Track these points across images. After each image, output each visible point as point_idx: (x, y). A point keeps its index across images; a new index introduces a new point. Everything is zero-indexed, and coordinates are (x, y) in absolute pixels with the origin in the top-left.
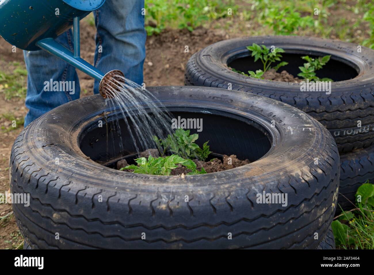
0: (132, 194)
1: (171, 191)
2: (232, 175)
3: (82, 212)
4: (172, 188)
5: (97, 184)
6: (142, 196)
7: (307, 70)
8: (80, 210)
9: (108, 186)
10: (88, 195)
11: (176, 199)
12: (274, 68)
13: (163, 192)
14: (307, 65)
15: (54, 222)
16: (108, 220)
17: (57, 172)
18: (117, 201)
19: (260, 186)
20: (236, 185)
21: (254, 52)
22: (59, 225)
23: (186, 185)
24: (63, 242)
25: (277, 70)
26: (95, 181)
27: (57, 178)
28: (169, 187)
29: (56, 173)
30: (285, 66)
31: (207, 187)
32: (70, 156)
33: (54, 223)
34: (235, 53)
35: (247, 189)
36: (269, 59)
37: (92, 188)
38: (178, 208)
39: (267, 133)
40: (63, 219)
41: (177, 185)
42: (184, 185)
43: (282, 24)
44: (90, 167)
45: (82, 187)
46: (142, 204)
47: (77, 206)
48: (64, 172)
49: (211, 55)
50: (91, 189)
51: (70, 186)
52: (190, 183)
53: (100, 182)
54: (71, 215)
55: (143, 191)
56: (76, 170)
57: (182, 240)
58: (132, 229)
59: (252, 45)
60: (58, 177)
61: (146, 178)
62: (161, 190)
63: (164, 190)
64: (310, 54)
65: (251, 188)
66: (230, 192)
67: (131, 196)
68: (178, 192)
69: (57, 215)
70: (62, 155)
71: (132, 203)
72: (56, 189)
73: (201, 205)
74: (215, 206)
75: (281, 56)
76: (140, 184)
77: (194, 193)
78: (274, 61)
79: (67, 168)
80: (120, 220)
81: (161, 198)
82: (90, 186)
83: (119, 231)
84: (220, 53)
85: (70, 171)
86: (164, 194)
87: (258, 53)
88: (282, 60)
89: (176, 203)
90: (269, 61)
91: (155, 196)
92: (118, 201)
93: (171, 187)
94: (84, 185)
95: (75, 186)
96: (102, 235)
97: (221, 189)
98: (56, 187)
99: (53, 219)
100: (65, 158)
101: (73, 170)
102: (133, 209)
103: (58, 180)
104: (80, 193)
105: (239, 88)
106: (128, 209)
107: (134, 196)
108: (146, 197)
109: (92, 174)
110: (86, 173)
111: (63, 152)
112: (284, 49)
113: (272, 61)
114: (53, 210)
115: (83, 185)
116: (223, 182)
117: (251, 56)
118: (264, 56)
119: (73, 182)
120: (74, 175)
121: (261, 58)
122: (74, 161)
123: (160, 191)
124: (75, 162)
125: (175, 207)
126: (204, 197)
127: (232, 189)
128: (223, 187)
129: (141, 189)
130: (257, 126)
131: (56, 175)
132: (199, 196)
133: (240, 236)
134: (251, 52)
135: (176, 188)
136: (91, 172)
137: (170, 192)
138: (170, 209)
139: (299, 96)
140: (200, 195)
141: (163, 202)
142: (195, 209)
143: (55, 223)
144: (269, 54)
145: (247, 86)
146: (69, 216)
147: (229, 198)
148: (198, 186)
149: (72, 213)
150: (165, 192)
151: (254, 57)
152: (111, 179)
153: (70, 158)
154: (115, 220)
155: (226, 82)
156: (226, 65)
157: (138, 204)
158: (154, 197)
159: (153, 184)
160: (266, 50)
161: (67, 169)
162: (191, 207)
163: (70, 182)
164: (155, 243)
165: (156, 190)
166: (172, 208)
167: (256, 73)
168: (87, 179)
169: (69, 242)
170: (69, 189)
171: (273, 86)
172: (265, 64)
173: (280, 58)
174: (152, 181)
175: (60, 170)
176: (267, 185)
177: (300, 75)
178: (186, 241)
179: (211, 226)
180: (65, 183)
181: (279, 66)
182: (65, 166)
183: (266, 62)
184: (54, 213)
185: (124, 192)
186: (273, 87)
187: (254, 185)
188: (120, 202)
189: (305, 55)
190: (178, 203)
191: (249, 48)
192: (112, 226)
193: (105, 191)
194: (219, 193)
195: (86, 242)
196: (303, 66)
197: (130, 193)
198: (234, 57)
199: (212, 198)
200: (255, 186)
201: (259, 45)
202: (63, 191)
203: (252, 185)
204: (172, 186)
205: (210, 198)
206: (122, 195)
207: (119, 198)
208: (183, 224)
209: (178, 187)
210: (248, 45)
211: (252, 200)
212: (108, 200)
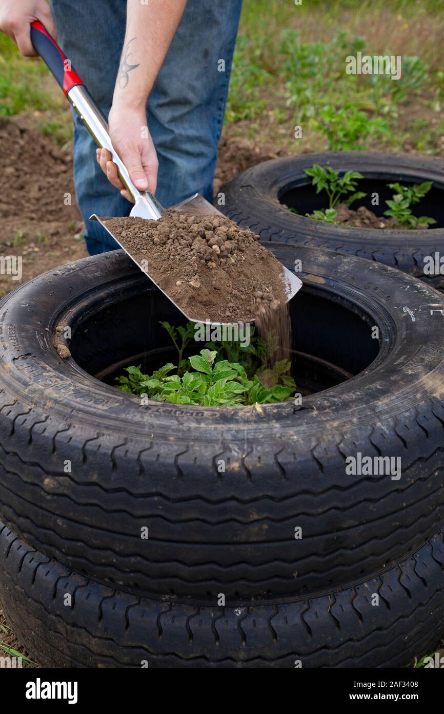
0: (179, 445)
1: (246, 437)
2: (341, 403)
3: (95, 478)
4: (246, 432)
5: (117, 429)
6: (197, 448)
7: (398, 206)
8: (91, 473)
9: (137, 433)
10: (103, 448)
11: (255, 452)
12: (345, 203)
13: (232, 441)
14: (398, 198)
15: (45, 491)
16: (141, 491)
17: (46, 407)
18: (154, 459)
19: (389, 420)
20: (351, 422)
21: (316, 178)
22: (55, 497)
23: (267, 425)
24: (63, 523)
25: (349, 204)
26: (112, 423)
27: (47, 418)
28: (240, 431)
29: (44, 408)
30: (363, 198)
31: (303, 428)
32: (61, 375)
33: (46, 494)
34: (287, 181)
35: (369, 428)
36: (338, 189)
37: (109, 435)
38: (260, 468)
39: (366, 318)
40: (62, 488)
41: (253, 426)
42: (265, 425)
43: (342, 130)
44: (100, 397)
45: (92, 434)
46: (198, 462)
47: (85, 467)
48: (57, 407)
49: (253, 186)
50: (108, 437)
51: (70, 432)
52: (274, 421)
53: (122, 425)
54: (76, 482)
55: (196, 439)
56: (77, 402)
57: (267, 518)
58: (184, 504)
59: (312, 167)
60: (48, 416)
61: (197, 414)
62: (228, 437)
63: (234, 436)
64: (401, 179)
65: (375, 425)
66: (342, 435)
67: (178, 450)
68: (258, 439)
69: (51, 481)
70: (47, 374)
71: (182, 461)
72: (47, 437)
73: (299, 459)
74: (321, 461)
75: (355, 184)
76: (191, 426)
77: (283, 439)
78: (345, 192)
79: (61, 399)
80: (160, 489)
81: (230, 450)
82: (105, 432)
83: (160, 507)
84: (265, 182)
85: (66, 405)
86: (235, 444)
87: (321, 180)
88: (358, 189)
89: (256, 459)
90: (337, 192)
91: (220, 448)
92: (157, 459)
93: (244, 430)
94: (95, 431)
95: (79, 433)
96: (131, 515)
97: (327, 430)
98: (46, 434)
99: (44, 487)
100: (54, 380)
101: (72, 402)
102: (185, 472)
103: (48, 421)
104: (90, 445)
105: (306, 241)
106: (175, 472)
107: (183, 449)
108: (203, 450)
109: (105, 410)
110: (95, 408)
111: (48, 368)
112: (362, 173)
113: (342, 191)
114: (43, 472)
115: (93, 430)
116: (329, 418)
117: (311, 184)
118: (331, 184)
119: (76, 425)
120: (74, 413)
121: (327, 187)
122: (70, 385)
123: (226, 438)
124: (72, 388)
125: (254, 466)
126: (301, 447)
127: (344, 429)
128: (331, 425)
129: (195, 436)
130: (346, 305)
131: (44, 413)
132: (293, 444)
133: (360, 505)
134: (311, 178)
135: (253, 431)
136: (103, 405)
137: (243, 439)
138: (247, 470)
139: (401, 252)
140: (294, 442)
141: (233, 457)
142: (288, 468)
143: (49, 494)
144: (338, 182)
145: (320, 237)
146: (73, 483)
147: (342, 445)
148: (288, 426)
149: (76, 479)
150: (235, 439)
151: (316, 186)
152: (141, 420)
153: (62, 380)
154: (154, 490)
155: (284, 231)
156: (278, 201)
157: (192, 462)
158: (218, 449)
159: (212, 427)
160: (333, 174)
161: (61, 401)
162: (282, 465)
163: (70, 426)
164: (221, 525)
165: (220, 437)
166: (250, 468)
167: (325, 214)
168: (98, 420)
169: (73, 524)
170: (69, 438)
171: (361, 236)
172: (331, 197)
173: (354, 186)
174: (208, 419)
175: (49, 404)
176: (399, 418)
177: (387, 213)
178: (273, 520)
179: (314, 494)
180: (61, 427)
181: (352, 199)
182: (58, 396)
183: (333, 194)
184: (46, 478)
185: (165, 442)
186: (360, 238)
187: (379, 418)
188: (161, 460)
189: (393, 182)
190: (259, 458)
191: (308, 173)
192: (148, 499)
193: (132, 441)
194: (324, 437)
195: (104, 525)
196: (392, 199)
197: (175, 444)
198: (286, 187)
199: (314, 448)
200: (381, 420)
201: (322, 166)
202: (60, 442)
203: (377, 420)
204: (245, 428)
205: (312, 447)
206: (162, 447)
207: (158, 453)
208: (270, 494)
209: (256, 429)
210: (306, 168)
211: (378, 447)
212: (139, 456)
